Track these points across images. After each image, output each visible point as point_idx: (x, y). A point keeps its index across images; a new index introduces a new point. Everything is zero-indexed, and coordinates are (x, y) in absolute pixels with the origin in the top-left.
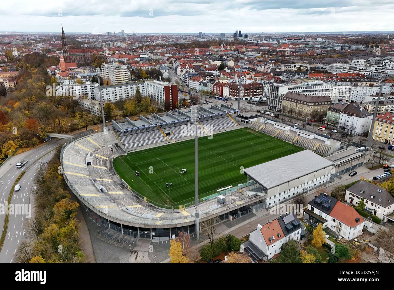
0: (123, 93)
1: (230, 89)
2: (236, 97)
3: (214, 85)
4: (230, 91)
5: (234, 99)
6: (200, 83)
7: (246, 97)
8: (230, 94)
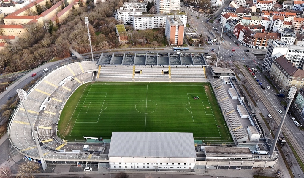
0: (153, 23)
1: (244, 34)
2: (246, 43)
3: (235, 27)
4: (244, 36)
5: (245, 45)
6: (228, 21)
7: (257, 46)
8: (243, 39)
